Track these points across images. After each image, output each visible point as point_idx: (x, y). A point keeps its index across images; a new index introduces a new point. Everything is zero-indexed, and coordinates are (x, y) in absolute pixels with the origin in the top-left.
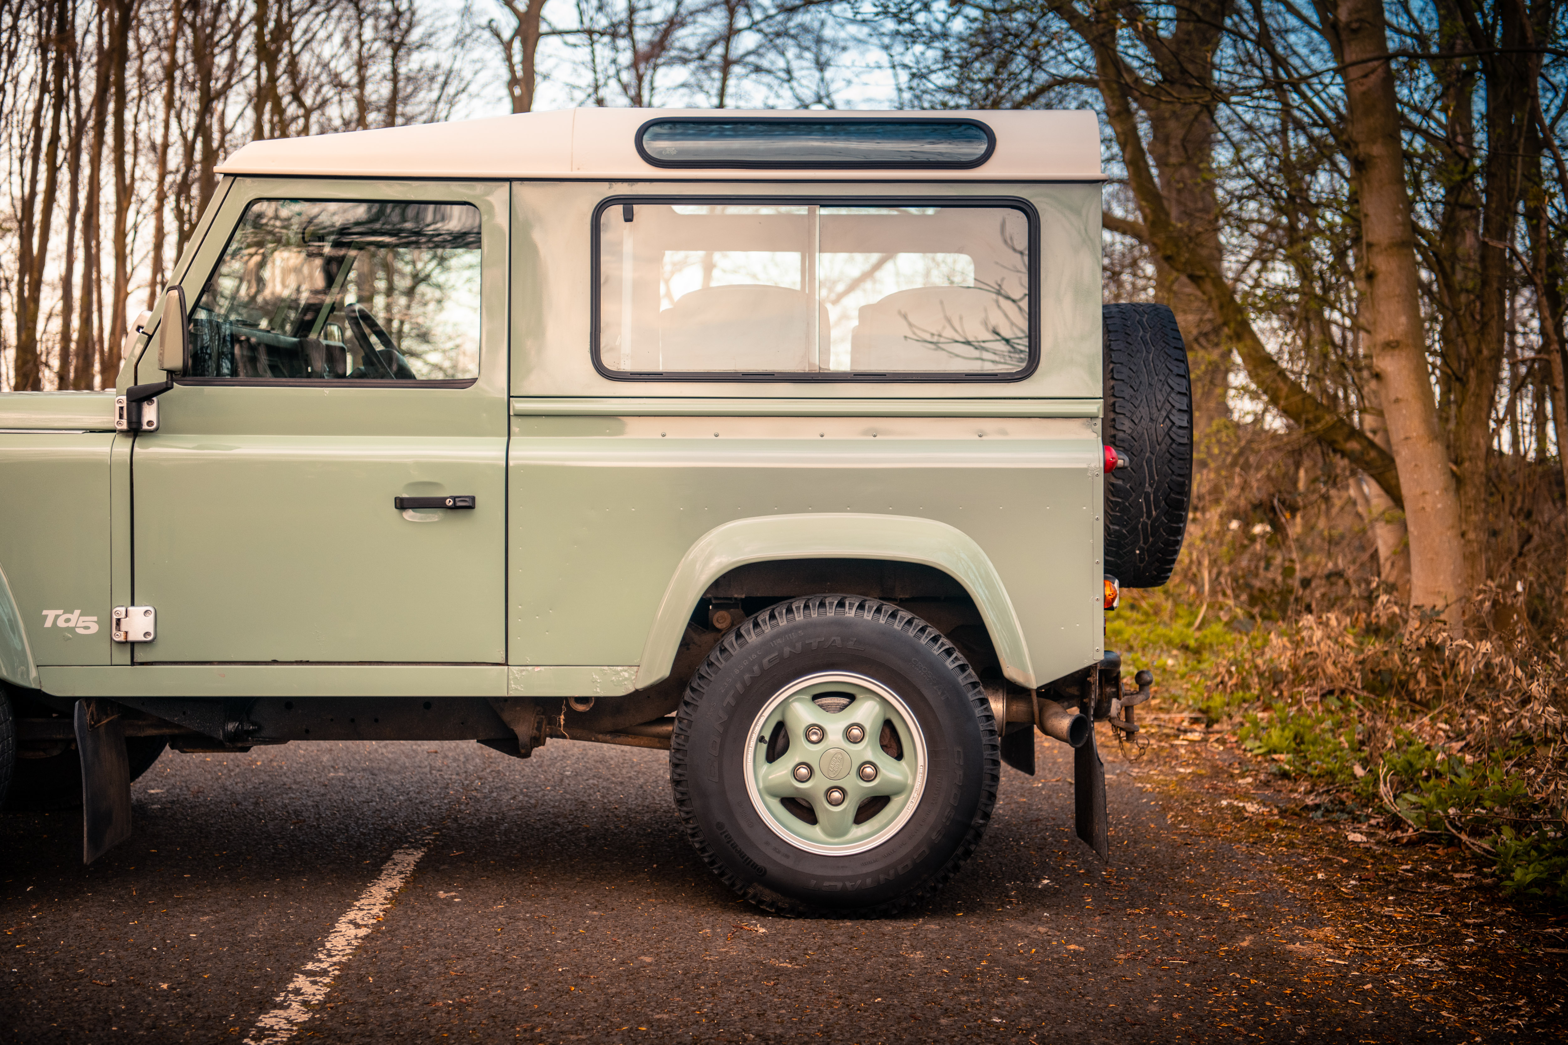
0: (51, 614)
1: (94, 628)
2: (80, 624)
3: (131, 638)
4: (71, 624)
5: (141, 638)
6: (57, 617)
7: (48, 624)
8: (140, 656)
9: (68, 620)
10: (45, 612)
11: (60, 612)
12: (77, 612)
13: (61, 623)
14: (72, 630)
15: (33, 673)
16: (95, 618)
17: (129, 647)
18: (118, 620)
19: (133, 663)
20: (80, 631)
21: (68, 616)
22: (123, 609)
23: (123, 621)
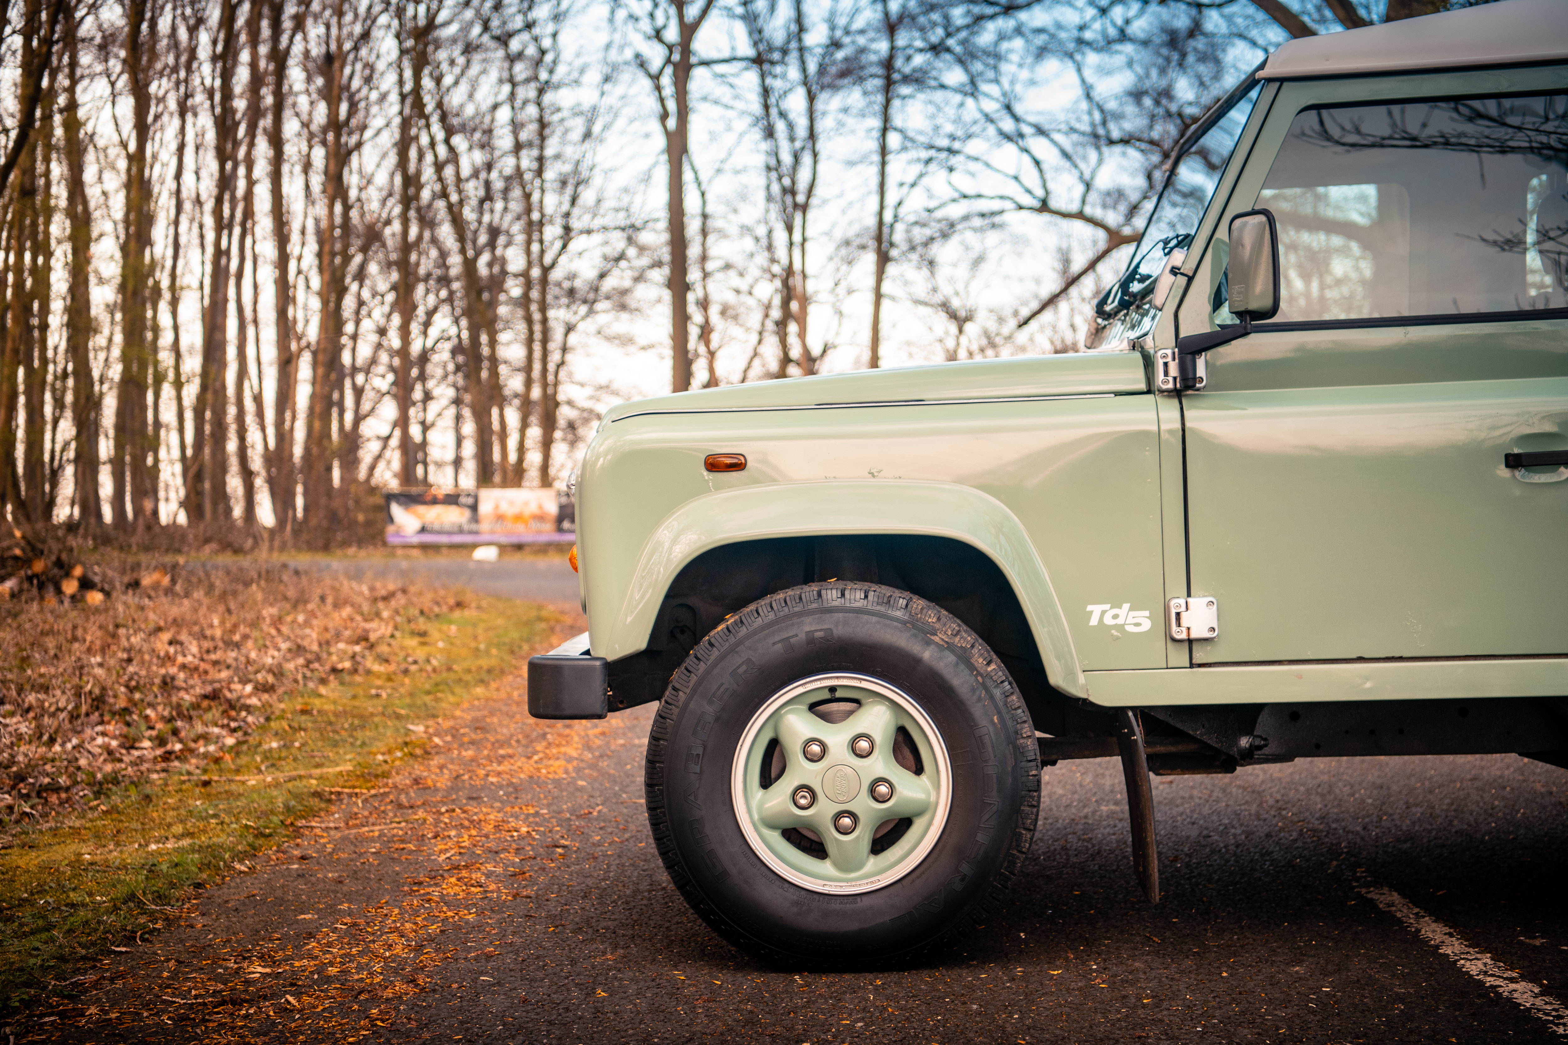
0: (1096, 610)
1: (1146, 625)
2: (1130, 620)
3: (1193, 635)
4: (1120, 621)
5: (1207, 635)
6: (1103, 613)
7: (1094, 621)
8: (1200, 656)
9: (1115, 617)
10: (1090, 608)
11: (1107, 607)
12: (1126, 606)
13: (1108, 620)
14: (1120, 628)
15: (1082, 678)
16: (1147, 613)
17: (1186, 645)
18: (1178, 615)
19: (1192, 666)
20: (1130, 629)
21: (1115, 611)
22: (1182, 602)
23: (1184, 616)
